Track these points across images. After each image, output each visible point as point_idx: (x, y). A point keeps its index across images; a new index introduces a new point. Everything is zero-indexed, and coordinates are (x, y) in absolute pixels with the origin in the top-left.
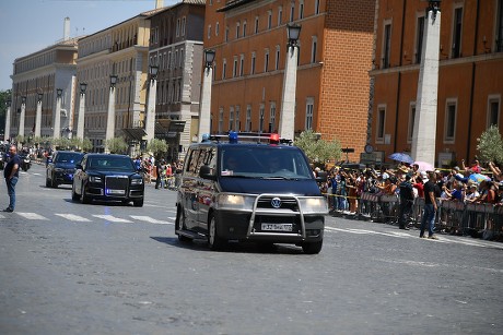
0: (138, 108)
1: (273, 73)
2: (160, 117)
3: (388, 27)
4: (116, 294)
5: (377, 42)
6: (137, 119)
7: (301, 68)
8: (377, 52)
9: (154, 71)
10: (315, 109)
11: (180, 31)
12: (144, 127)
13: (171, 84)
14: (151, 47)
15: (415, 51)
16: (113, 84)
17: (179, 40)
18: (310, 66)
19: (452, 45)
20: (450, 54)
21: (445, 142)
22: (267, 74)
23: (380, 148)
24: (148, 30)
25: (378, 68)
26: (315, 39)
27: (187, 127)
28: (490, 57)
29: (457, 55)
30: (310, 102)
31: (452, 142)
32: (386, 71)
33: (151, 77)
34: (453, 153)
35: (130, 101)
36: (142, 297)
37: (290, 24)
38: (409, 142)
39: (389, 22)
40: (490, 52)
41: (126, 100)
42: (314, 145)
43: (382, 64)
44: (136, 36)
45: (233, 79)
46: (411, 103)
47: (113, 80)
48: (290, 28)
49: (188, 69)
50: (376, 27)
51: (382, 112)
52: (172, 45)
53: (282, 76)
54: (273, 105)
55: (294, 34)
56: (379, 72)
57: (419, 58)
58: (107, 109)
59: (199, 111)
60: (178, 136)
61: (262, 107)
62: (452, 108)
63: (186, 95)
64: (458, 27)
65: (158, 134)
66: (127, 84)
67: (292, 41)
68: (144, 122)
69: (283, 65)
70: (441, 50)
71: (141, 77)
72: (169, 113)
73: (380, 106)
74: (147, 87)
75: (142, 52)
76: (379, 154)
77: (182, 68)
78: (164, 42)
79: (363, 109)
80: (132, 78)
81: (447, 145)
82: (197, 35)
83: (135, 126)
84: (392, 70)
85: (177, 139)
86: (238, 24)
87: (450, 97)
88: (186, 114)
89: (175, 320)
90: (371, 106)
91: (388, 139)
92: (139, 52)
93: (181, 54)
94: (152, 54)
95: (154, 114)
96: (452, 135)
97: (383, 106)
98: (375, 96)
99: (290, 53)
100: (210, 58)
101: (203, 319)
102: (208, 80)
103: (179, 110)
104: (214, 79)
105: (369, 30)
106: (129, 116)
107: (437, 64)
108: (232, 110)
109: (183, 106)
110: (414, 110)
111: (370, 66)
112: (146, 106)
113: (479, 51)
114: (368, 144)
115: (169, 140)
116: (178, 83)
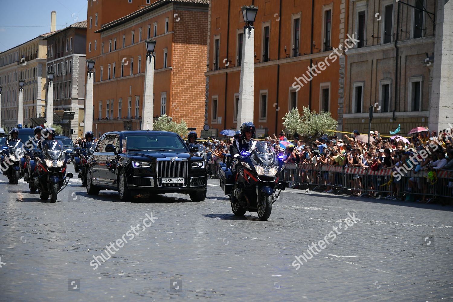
0: (40, 103)
1: (136, 76)
2: (56, 109)
3: (217, 41)
4: (32, 232)
5: (210, 52)
6: (40, 111)
7: (156, 71)
8: (210, 58)
9: (51, 76)
10: (168, 100)
11: (69, 47)
12: (45, 117)
13: (63, 86)
14: (48, 60)
15: (237, 58)
16: (21, 87)
17: (68, 54)
18: (163, 70)
19: (263, 53)
20: (262, 59)
21: (260, 121)
22: (133, 76)
23: (215, 127)
24: (45, 48)
25: (211, 70)
26: (166, 51)
27: (76, 116)
28: (289, 60)
29: (266, 59)
30: (164, 96)
31: (265, 121)
32: (217, 72)
33: (49, 81)
34: (266, 129)
35: (34, 98)
36: (51, 234)
37: (148, 40)
38: (234, 122)
39: (218, 37)
40: (289, 57)
41: (31, 98)
42: (168, 125)
43: (214, 68)
44: (37, 52)
45: (109, 81)
46: (236, 94)
47: (22, 84)
48: (148, 43)
49: (75, 74)
50: (209, 41)
51: (215, 102)
52: (63, 58)
53: (143, 78)
54: (137, 98)
55: (151, 47)
56: (212, 73)
57: (240, 63)
58: (18, 105)
59: (85, 104)
60: (70, 122)
61: (130, 100)
62: (264, 97)
63: (75, 93)
64: (267, 40)
65: (56, 122)
66: (31, 87)
67: (150, 53)
68: (45, 113)
69: (143, 70)
70: (255, 56)
71: (41, 81)
72: (63, 106)
73: (213, 97)
74: (46, 88)
75: (42, 63)
76: (214, 131)
77: (71, 74)
78: (57, 56)
79: (202, 100)
80: (35, 82)
81: (262, 124)
82: (81, 50)
83: (38, 116)
84: (221, 71)
85: (69, 124)
86: (111, 41)
87: (263, 89)
88: (75, 106)
89: (76, 248)
90: (208, 98)
91: (220, 120)
92: (39, 63)
93: (70, 64)
94: (48, 64)
95: (52, 107)
96: (264, 116)
97: (216, 97)
98: (210, 89)
99: (148, 61)
100: (91, 66)
101: (96, 246)
102: (90, 81)
103: (70, 103)
104: (95, 80)
105: (204, 43)
106: (34, 109)
107: (252, 66)
108: (108, 103)
109: (73, 101)
110: (238, 99)
111: (205, 69)
112: (46, 102)
113: (282, 56)
114: (206, 124)
115: (63, 126)
116: (69, 85)
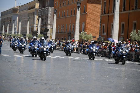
0: (35, 26)
1: (73, 16)
2: (42, 28)
3: (105, 3)
4: (30, 77)
5: (102, 7)
6: (35, 28)
7: (81, 14)
8: (102, 9)
9: (40, 15)
10: (85, 26)
11: (47, 4)
12: (37, 31)
13: (45, 19)
14: (39, 9)
15: (113, 9)
16: (28, 19)
17: (47, 7)
18: (83, 14)
19: (123, 8)
20: (122, 10)
21: (121, 35)
22: (72, 16)
23: (103, 36)
24: (38, 4)
25: (102, 14)
26: (85, 6)
27: (49, 31)
28: (133, 11)
29: (124, 10)
30: (84, 24)
31: (123, 35)
32: (105, 15)
33: (39, 17)
34: (124, 38)
35: (34, 24)
36: (37, 78)
37: (78, 2)
38: (111, 35)
39: (105, 1)
40: (133, 9)
41: (32, 23)
42: (85, 36)
43: (103, 13)
44: (35, 6)
45: (62, 17)
46: (112, 24)
47: (29, 18)
48: (78, 3)
49: (49, 15)
50: (102, 3)
51: (104, 26)
52: (45, 8)
53: (76, 17)
54: (73, 25)
55: (79, 5)
56: (103, 15)
57: (114, 11)
58: (27, 26)
59: (53, 26)
60: (47, 33)
61: (70, 25)
62: (123, 25)
63: (49, 22)
64: (125, 3)
65: (41, 33)
66: (32, 19)
67: (78, 7)
68: (37, 30)
69: (76, 14)
70: (120, 9)
71: (36, 17)
72: (44, 27)
73: (103, 25)
74: (38, 20)
75: (37, 10)
76: (103, 38)
77: (48, 14)
78: (43, 7)
79: (99, 26)
80: (34, 17)
81: (122, 35)
82: (52, 5)
83: (35, 31)
84: (106, 15)
85: (46, 34)
86: (63, 2)
87: (123, 22)
88: (49, 27)
89: (46, 84)
90: (101, 25)
91: (105, 34)
92: (36, 10)
93: (47, 11)
94: (39, 11)
95: (40, 27)
96: (123, 33)
97: (104, 25)
98: (102, 22)
99: (78, 10)
100: (55, 11)
101: (54, 83)
102: (55, 18)
103: (47, 26)
104: (57, 17)
105: (100, 4)
106: (33, 28)
107: (119, 13)
108: (62, 26)
109: (48, 25)
110: (112, 26)
111: (100, 14)
112: (38, 25)
113: (130, 9)
114: (100, 35)
115: (44, 34)
116: (47, 18)
